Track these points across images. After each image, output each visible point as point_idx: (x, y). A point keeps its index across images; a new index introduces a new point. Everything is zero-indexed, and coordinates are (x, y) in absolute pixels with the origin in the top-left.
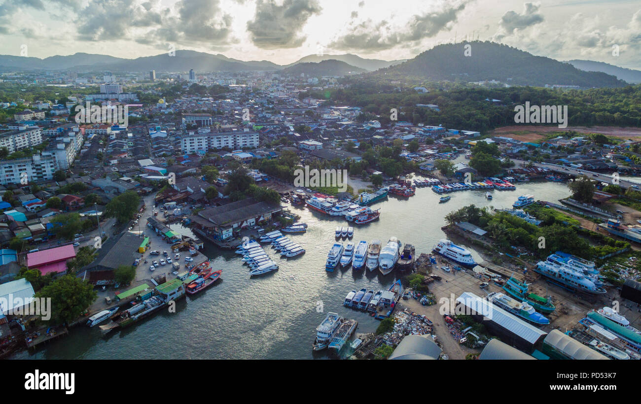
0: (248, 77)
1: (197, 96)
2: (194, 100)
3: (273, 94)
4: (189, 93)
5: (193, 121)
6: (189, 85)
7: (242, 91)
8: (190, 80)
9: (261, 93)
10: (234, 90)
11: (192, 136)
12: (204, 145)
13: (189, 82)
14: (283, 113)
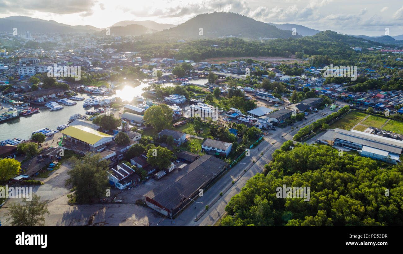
0: (74, 36)
1: (32, 48)
2: (29, 51)
3: (87, 47)
4: (26, 47)
5: (27, 61)
6: (26, 41)
7: (66, 45)
8: (27, 38)
9: (79, 46)
10: (60, 45)
11: (25, 66)
12: (33, 71)
13: (26, 40)
14: (89, 56)
